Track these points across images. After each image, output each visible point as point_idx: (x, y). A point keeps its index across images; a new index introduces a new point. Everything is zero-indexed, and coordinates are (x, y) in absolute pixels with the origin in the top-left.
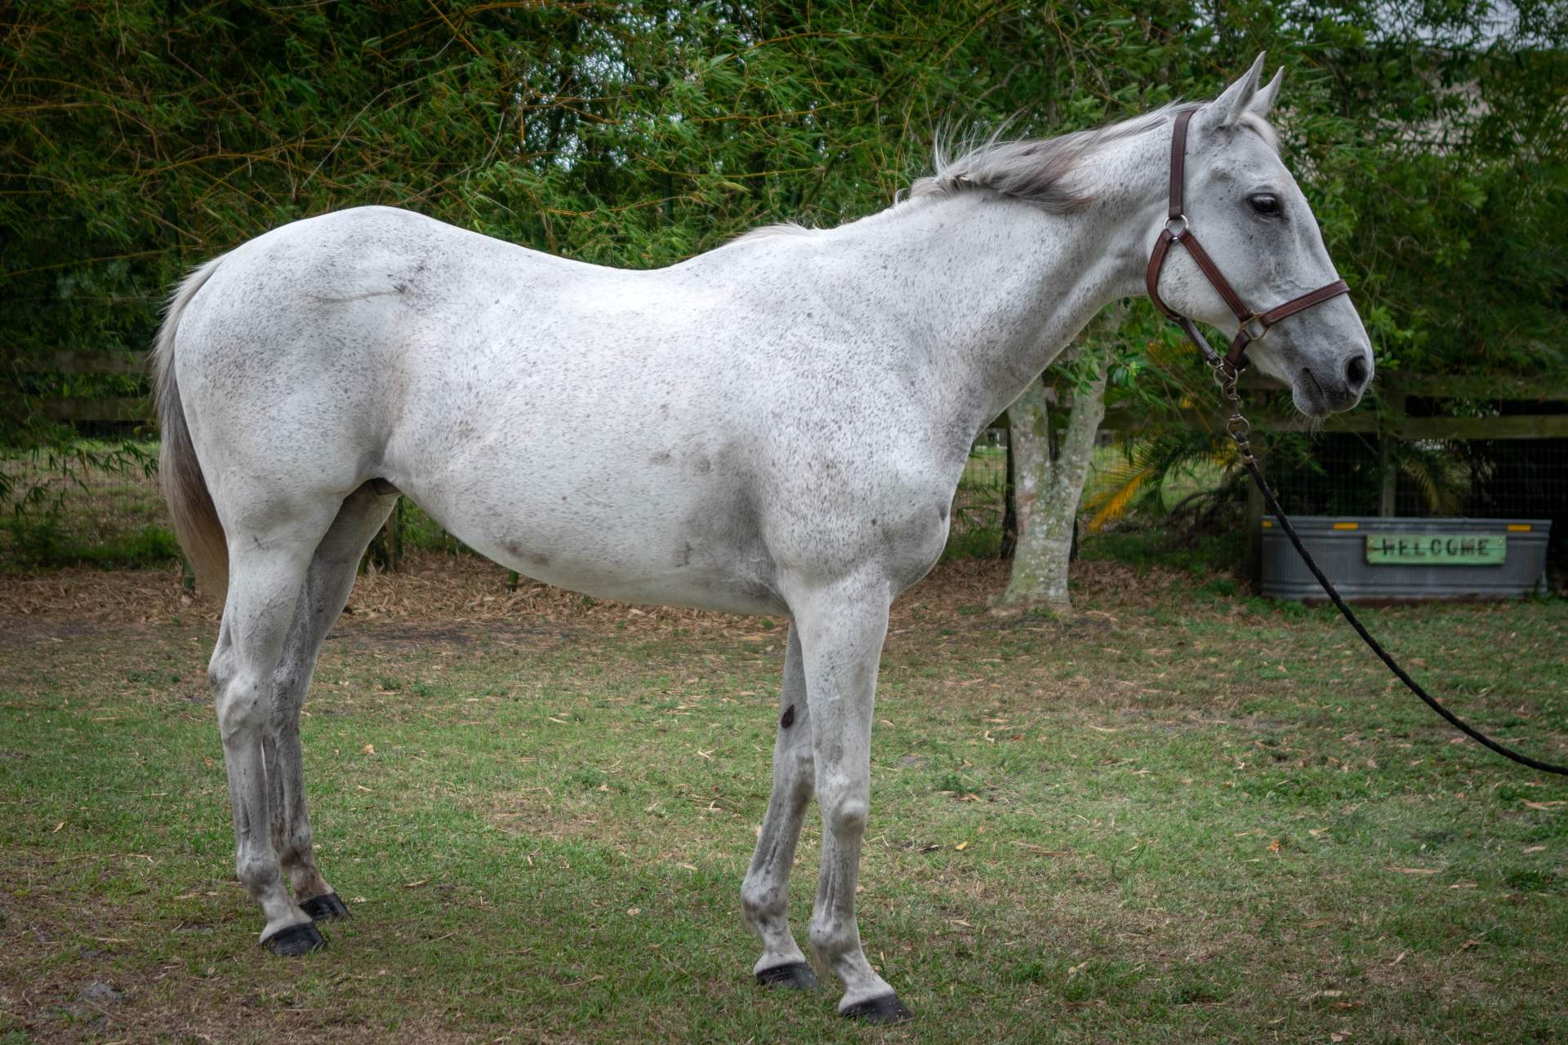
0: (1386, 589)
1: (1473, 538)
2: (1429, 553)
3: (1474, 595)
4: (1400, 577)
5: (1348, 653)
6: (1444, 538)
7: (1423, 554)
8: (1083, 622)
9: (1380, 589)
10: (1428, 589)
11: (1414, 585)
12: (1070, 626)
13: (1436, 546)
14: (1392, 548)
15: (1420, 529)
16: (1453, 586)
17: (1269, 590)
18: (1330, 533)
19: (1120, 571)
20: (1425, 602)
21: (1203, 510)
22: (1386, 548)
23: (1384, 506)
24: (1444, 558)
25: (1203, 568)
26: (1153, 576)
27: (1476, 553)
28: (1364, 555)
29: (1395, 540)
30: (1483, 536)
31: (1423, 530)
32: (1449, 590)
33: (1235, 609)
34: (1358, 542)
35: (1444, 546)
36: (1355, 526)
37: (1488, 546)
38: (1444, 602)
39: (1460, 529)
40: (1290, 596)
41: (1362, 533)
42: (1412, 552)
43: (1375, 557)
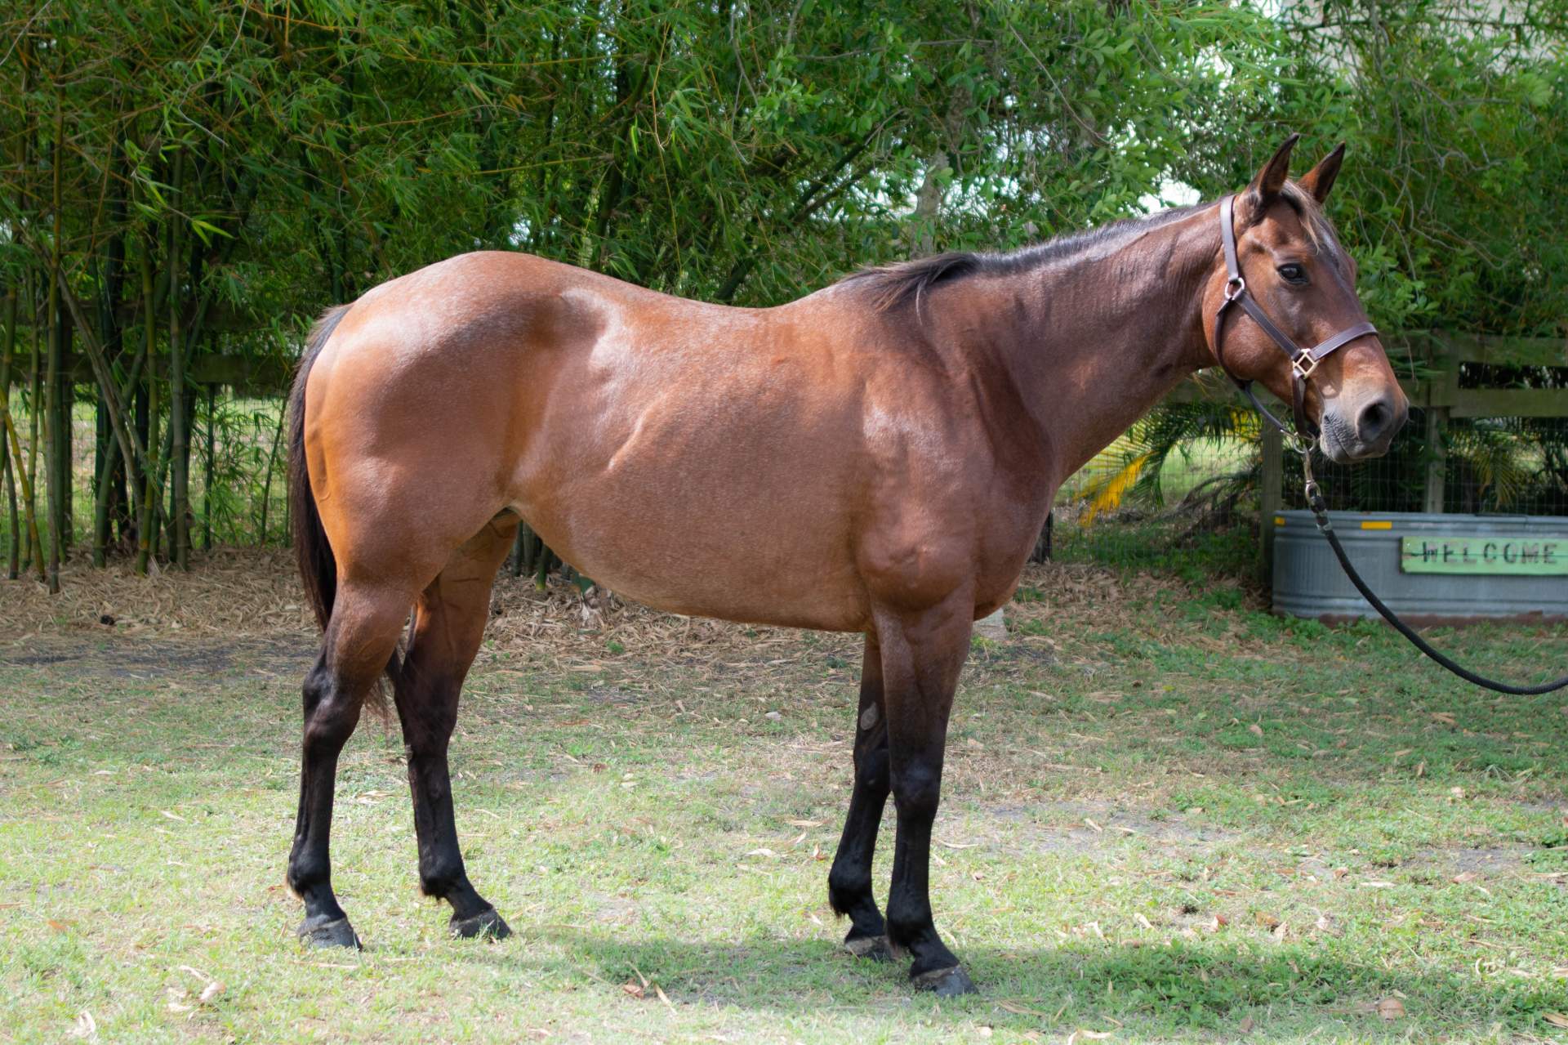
0: (1427, 605)
1: (1536, 542)
2: (1481, 560)
3: (1540, 613)
4: (1445, 588)
5: (1354, 701)
6: (1501, 542)
7: (1474, 562)
8: (1016, 653)
9: (1417, 605)
10: (1477, 606)
11: (1463, 600)
12: (998, 658)
13: (1490, 552)
14: (1434, 553)
15: (1471, 530)
16: (1511, 601)
17: (1280, 603)
18: (1357, 534)
19: (1099, 576)
20: (1474, 622)
21: (1219, 499)
22: (1427, 554)
23: (1430, 499)
24: (1501, 567)
25: (1200, 574)
26: (1140, 584)
27: (1541, 561)
28: (1400, 562)
29: (1437, 543)
30: (1550, 540)
31: (1474, 530)
32: (1507, 606)
33: (1233, 628)
34: (1394, 545)
35: (1500, 552)
36: (1388, 525)
37: (1556, 552)
38: (1497, 623)
39: (1523, 530)
40: (1304, 612)
41: (1397, 534)
42: (1460, 558)
43: (1412, 565)
